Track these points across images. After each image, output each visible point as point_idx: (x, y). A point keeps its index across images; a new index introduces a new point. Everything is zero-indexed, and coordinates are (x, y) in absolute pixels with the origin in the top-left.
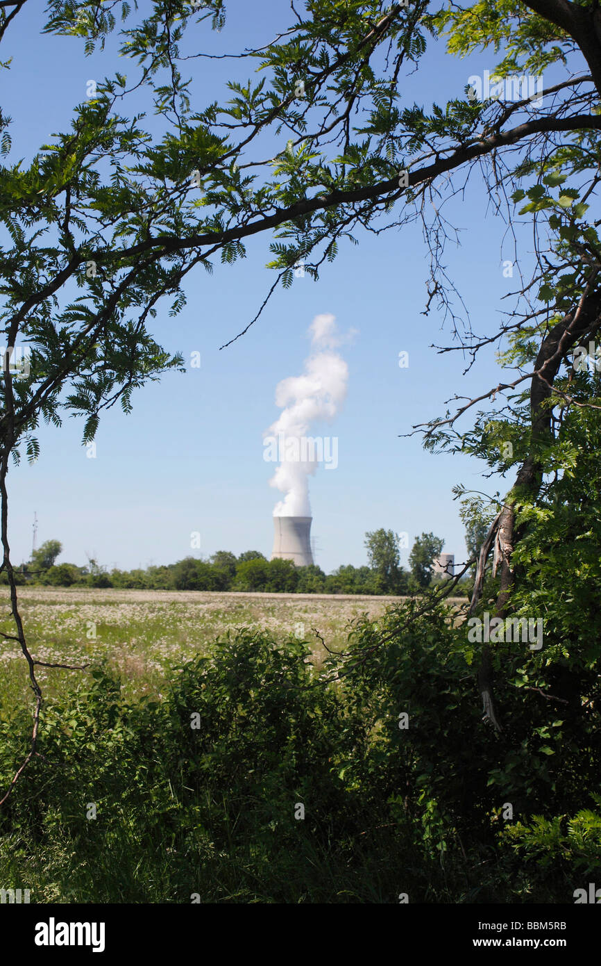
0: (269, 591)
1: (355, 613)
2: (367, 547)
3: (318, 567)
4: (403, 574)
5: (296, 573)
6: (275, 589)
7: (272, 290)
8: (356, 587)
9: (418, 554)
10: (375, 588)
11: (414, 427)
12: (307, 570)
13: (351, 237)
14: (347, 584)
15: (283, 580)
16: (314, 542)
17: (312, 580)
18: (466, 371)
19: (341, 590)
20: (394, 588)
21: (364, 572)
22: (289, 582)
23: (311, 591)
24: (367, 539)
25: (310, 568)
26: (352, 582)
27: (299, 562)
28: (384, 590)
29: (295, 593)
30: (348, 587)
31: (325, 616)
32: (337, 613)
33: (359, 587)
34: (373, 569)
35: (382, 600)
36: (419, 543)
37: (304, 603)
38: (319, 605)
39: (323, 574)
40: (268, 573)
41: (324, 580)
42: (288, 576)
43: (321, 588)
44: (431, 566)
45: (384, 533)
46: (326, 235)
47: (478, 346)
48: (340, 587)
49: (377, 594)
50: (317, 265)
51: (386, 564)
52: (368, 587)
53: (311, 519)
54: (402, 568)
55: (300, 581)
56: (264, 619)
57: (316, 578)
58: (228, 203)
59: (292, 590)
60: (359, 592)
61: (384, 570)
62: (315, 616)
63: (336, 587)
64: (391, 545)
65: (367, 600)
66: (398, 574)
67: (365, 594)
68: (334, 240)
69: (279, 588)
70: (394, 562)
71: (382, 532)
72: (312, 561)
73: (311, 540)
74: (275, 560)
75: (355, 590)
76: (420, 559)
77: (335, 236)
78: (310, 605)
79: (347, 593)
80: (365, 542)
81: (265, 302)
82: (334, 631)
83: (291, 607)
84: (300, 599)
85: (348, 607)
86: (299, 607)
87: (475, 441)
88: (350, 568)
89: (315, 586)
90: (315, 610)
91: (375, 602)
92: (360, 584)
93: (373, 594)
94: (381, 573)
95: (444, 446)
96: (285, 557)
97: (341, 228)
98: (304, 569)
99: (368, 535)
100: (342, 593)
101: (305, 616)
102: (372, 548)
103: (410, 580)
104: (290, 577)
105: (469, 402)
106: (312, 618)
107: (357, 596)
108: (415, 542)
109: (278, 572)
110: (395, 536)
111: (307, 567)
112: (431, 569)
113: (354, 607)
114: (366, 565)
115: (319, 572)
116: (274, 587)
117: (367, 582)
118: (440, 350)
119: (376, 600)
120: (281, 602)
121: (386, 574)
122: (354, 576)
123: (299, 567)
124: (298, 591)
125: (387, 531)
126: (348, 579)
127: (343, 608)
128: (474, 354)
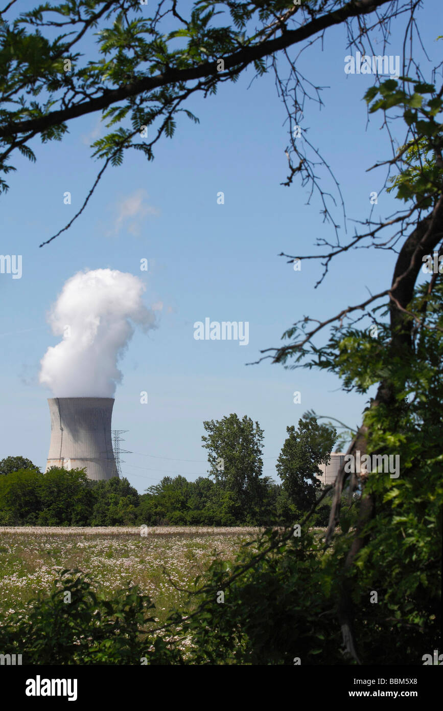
0: (45, 524)
1: (190, 556)
2: (208, 447)
3: (126, 480)
4: (269, 489)
5: (89, 492)
6: (55, 520)
7: (99, 177)
8: (191, 512)
9: (292, 455)
10: (222, 514)
11: (262, 352)
12: (107, 488)
13: (189, 114)
14: (175, 509)
15: (69, 505)
16: (117, 440)
17: (116, 503)
18: (319, 283)
19: (166, 519)
20: (254, 514)
21: (203, 486)
22: (79, 508)
23: (115, 522)
24: (207, 434)
25: (112, 485)
26: (184, 506)
27: (93, 474)
28: (237, 516)
29: (89, 525)
30: (177, 513)
31: (142, 562)
32: (162, 556)
33: (195, 513)
34: (218, 482)
35: (234, 534)
36: (293, 438)
37: (106, 543)
38: (131, 545)
39: (134, 493)
40: (43, 495)
41: (136, 504)
42: (76, 498)
43: (132, 516)
44: (315, 475)
45: (237, 421)
46: (160, 112)
47: (330, 256)
48: (163, 515)
49: (225, 525)
50: (150, 145)
51: (241, 474)
52: (211, 513)
53: (112, 400)
54: (266, 480)
55: (95, 507)
56: (44, 569)
57: (122, 500)
58: (47, 78)
59: (85, 521)
60: (196, 522)
61: (237, 485)
62: (127, 562)
63: (156, 514)
64: (248, 441)
65: (209, 534)
66: (261, 488)
67: (205, 525)
68: (170, 118)
69: (62, 519)
70: (252, 470)
71: (233, 419)
72: (116, 472)
73: (113, 436)
74: (54, 470)
75: (188, 519)
76: (296, 464)
77: (170, 113)
78: (115, 544)
79: (176, 523)
80: (204, 439)
81: (92, 192)
82: (157, 585)
83: (85, 549)
84: (97, 536)
85: (178, 547)
86: (99, 548)
87: (332, 354)
88: (181, 481)
89: (121, 514)
90: (126, 554)
91: (221, 537)
92: (197, 508)
93: (219, 524)
94: (232, 489)
95: (298, 360)
96: (69, 466)
97: (178, 104)
98: (102, 485)
99: (207, 425)
100: (167, 524)
101: (110, 562)
102: (216, 448)
103: (281, 499)
104: (79, 500)
105: (318, 325)
106: (122, 565)
107: (193, 529)
108: (287, 436)
109: (60, 491)
110: (255, 426)
111: (108, 482)
112: (315, 480)
113: (187, 546)
114: (205, 476)
115: (128, 490)
116: (53, 516)
117: (208, 504)
118: (290, 259)
119: (224, 534)
120: (68, 542)
121: (240, 491)
122: (188, 495)
123: (95, 483)
124: (94, 522)
125: (240, 418)
126: (178, 501)
127: (170, 548)
128: (326, 265)
